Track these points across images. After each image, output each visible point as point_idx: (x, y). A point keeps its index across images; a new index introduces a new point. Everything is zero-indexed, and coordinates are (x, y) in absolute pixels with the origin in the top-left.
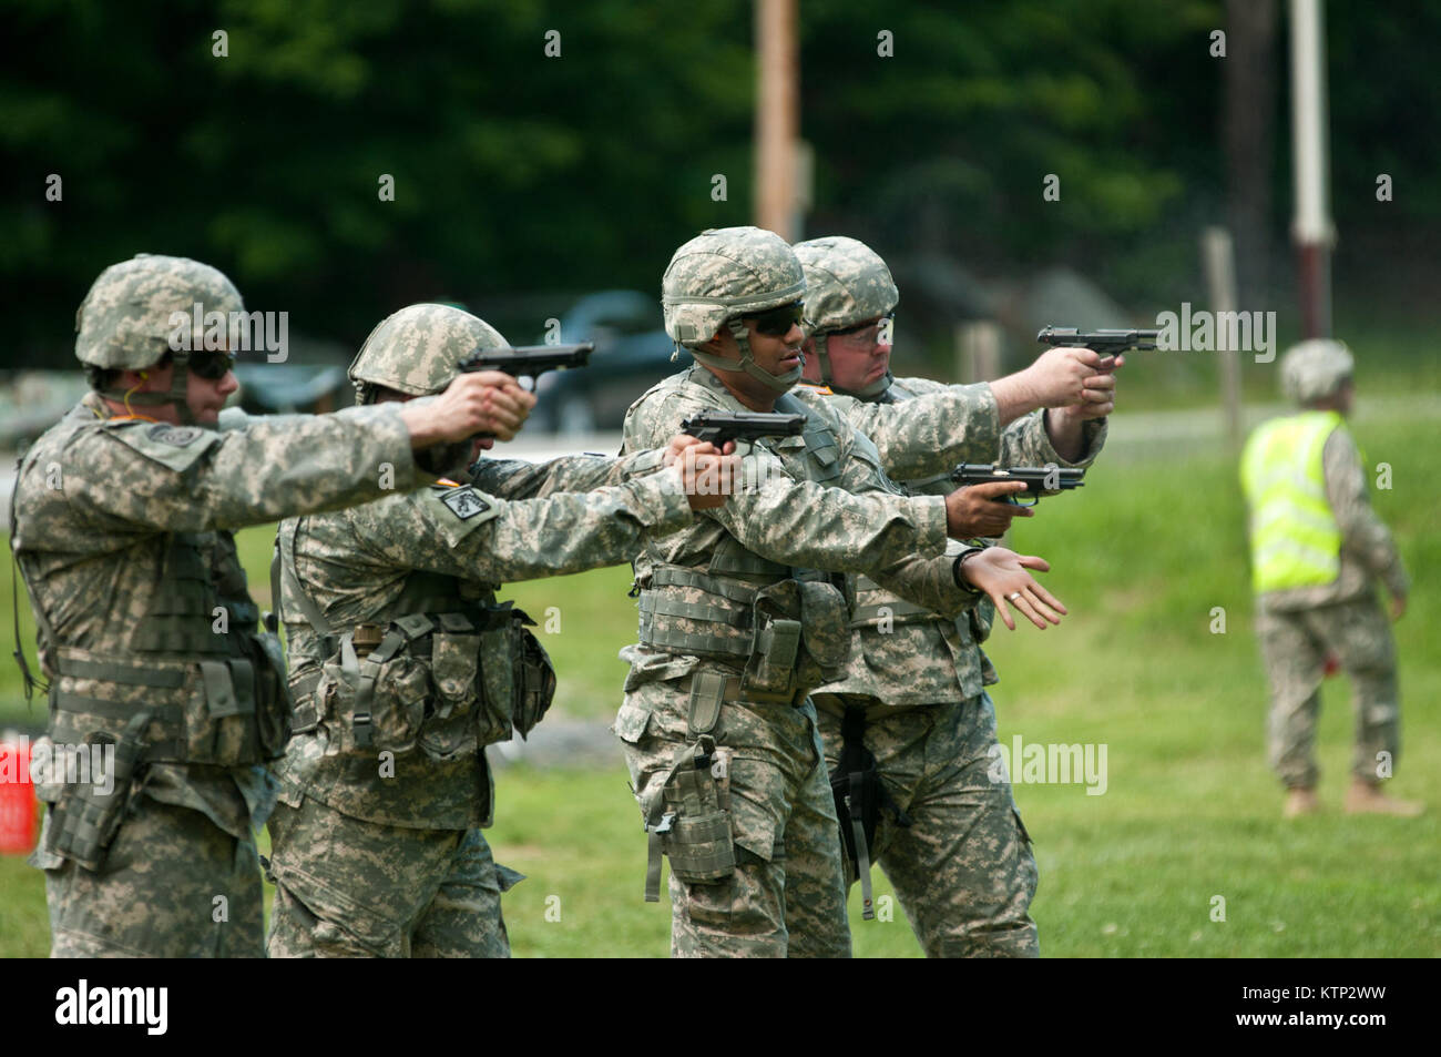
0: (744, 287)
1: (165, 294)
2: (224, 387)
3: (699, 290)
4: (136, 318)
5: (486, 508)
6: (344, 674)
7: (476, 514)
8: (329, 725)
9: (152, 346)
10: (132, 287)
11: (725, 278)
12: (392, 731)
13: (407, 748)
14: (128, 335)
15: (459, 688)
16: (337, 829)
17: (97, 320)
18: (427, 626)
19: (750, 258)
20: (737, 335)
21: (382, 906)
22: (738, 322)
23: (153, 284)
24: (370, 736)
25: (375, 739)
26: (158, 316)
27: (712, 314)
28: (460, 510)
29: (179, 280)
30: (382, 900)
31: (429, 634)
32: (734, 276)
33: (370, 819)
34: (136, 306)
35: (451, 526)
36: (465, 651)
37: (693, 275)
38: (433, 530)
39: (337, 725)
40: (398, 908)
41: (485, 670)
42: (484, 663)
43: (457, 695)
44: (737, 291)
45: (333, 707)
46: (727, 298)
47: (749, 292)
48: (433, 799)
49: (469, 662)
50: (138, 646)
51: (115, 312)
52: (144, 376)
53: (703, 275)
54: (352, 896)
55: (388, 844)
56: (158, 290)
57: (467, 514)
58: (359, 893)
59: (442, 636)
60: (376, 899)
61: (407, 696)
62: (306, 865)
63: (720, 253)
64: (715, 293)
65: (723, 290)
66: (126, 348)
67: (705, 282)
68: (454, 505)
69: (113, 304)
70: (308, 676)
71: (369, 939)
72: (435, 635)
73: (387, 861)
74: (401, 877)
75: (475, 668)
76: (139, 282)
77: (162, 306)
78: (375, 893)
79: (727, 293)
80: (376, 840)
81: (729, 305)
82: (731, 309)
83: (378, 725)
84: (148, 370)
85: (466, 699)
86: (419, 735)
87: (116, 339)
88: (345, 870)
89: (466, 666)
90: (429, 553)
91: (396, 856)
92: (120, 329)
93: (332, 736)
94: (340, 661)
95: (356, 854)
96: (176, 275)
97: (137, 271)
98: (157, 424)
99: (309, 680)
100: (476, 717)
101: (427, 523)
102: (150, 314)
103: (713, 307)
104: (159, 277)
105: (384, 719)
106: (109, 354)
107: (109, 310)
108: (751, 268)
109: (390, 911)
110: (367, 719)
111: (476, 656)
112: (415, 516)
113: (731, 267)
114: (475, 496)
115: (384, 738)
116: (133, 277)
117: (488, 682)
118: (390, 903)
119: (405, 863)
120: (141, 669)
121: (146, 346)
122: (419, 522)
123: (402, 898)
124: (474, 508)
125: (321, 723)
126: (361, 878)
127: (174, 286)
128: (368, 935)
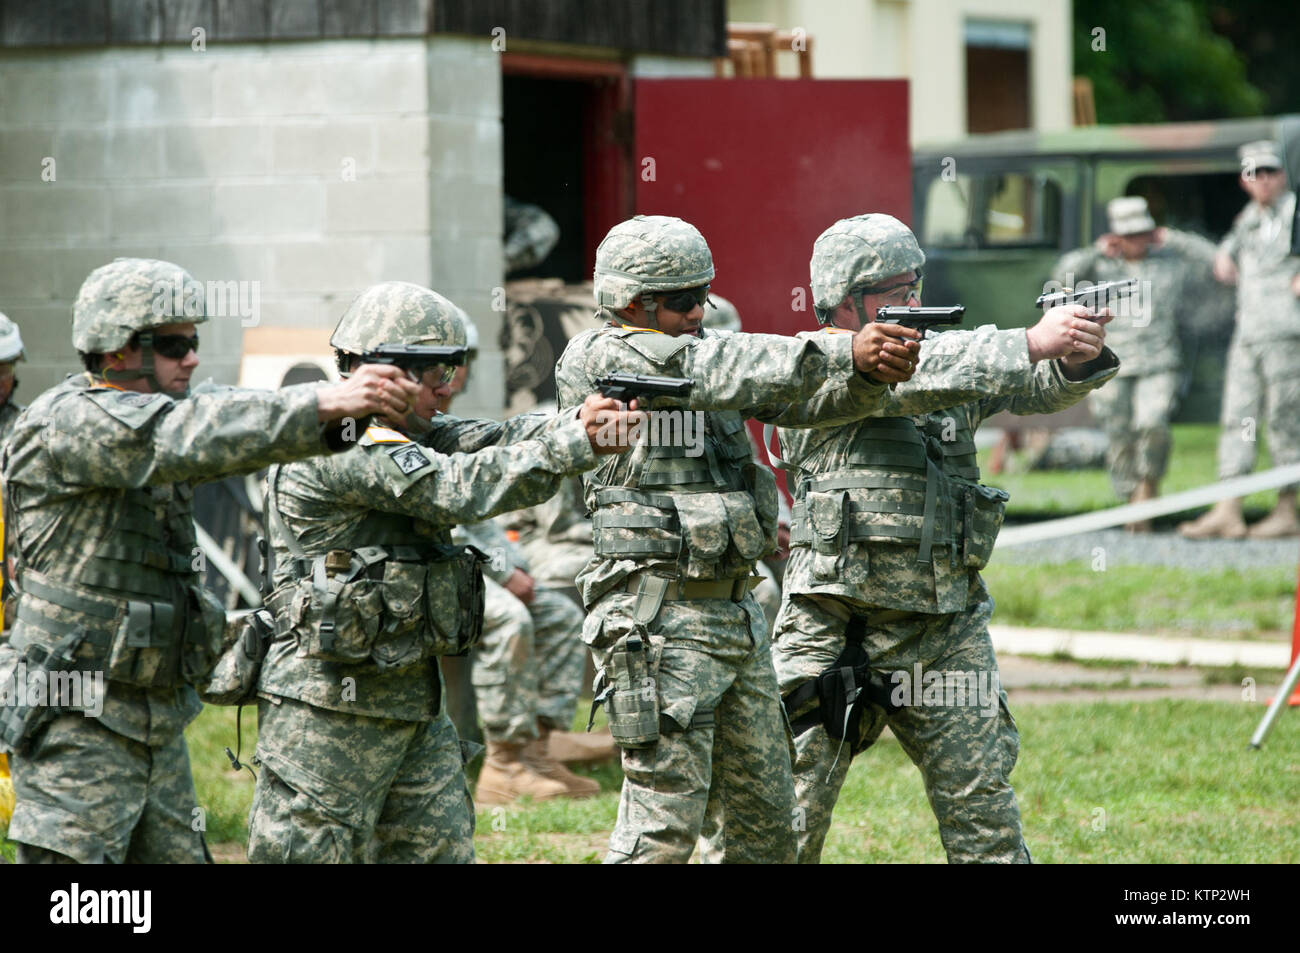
0: (657, 269)
1: (130, 290)
2: (186, 363)
3: (622, 266)
4: (109, 311)
5: (427, 463)
6: (315, 590)
7: (418, 469)
8: (300, 631)
9: (121, 333)
10: (106, 285)
11: (643, 259)
12: (352, 639)
13: (363, 655)
14: (103, 325)
15: (405, 607)
16: (309, 719)
17: (82, 314)
18: (382, 555)
19: (666, 245)
20: (647, 308)
21: (346, 783)
22: (649, 297)
23: (121, 282)
24: (333, 643)
25: (338, 645)
26: (125, 308)
27: (629, 287)
28: (405, 465)
29: (142, 278)
30: (346, 778)
31: (382, 562)
32: (651, 258)
33: (335, 709)
34: (109, 301)
35: (397, 478)
36: (413, 576)
37: (619, 253)
38: (382, 481)
39: (308, 631)
40: (359, 786)
41: (430, 594)
42: (429, 588)
43: (403, 613)
44: (651, 272)
45: (306, 616)
46: (643, 276)
47: (661, 274)
48: (389, 694)
49: (416, 586)
50: (83, 580)
51: (92, 307)
52: (120, 356)
53: (627, 253)
54: (321, 774)
55: (351, 732)
56: (124, 287)
57: (410, 470)
58: (326, 772)
59: (393, 564)
60: (341, 777)
61: (367, 612)
62: (285, 751)
63: (642, 237)
64: (634, 270)
65: (640, 269)
66: (101, 336)
67: (627, 259)
68: (400, 460)
69: (92, 300)
70: (286, 591)
71: (335, 810)
72: (387, 563)
73: (350, 746)
74: (362, 760)
75: (421, 591)
76: (111, 281)
77: (128, 300)
78: (341, 772)
79: (644, 272)
80: (341, 728)
81: (643, 282)
82: (644, 286)
83: (341, 634)
84: (121, 351)
85: (411, 616)
86: (373, 645)
87: (94, 329)
88: (315, 753)
89: (413, 589)
90: (381, 498)
91: (358, 741)
92: (96, 321)
93: (302, 640)
94: (312, 579)
95: (324, 740)
96: (140, 273)
97: (111, 272)
98: (125, 392)
99: (286, 595)
100: (422, 633)
101: (378, 475)
102: (119, 307)
103: (631, 281)
104: (126, 276)
105: (346, 630)
106: (89, 340)
107: (90, 304)
108: (666, 254)
109: (352, 787)
110: (331, 628)
111: (422, 581)
112: (368, 469)
113: (651, 251)
114: (420, 453)
115: (345, 645)
116: (107, 277)
117: (432, 604)
118: (353, 780)
119: (366, 748)
120: (83, 599)
121: (116, 333)
122: (372, 474)
123: (364, 778)
124: (417, 464)
125: (294, 630)
126: (328, 760)
127: (137, 282)
128: (334, 806)
